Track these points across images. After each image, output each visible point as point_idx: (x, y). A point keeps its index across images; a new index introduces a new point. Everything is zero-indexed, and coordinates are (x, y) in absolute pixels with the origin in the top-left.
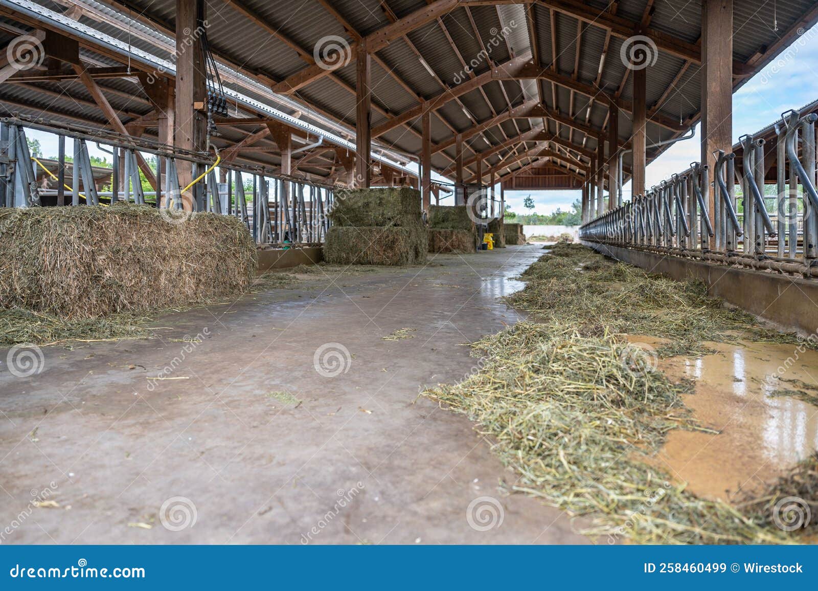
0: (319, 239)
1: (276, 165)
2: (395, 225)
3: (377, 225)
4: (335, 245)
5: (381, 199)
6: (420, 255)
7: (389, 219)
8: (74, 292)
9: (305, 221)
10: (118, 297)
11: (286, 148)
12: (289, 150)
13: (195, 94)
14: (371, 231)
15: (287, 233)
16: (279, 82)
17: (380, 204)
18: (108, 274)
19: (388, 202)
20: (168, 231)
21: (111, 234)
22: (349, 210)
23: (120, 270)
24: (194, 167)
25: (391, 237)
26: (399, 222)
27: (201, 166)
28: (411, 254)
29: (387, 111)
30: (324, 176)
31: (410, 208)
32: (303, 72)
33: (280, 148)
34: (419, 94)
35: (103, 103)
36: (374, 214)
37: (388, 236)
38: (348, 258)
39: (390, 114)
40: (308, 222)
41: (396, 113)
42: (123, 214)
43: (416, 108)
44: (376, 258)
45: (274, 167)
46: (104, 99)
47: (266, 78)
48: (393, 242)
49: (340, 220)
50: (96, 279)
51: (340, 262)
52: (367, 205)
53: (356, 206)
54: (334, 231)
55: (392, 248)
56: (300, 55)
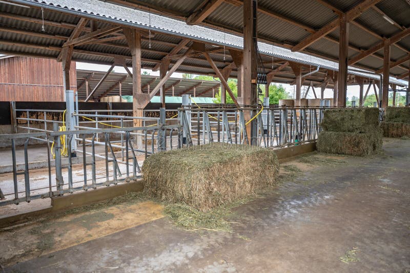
0: (314, 137)
1: (294, 78)
2: (360, 133)
3: (349, 131)
4: (323, 143)
5: (352, 116)
6: (377, 148)
7: (357, 129)
8: (203, 200)
9: (307, 129)
10: (219, 200)
11: (299, 75)
12: (301, 75)
13: (252, 75)
14: (345, 136)
15: (297, 136)
16: (294, 45)
17: (351, 119)
18: (215, 189)
19: (357, 118)
20: (239, 164)
21: (216, 172)
22: (333, 122)
23: (220, 186)
24: (251, 112)
25: (357, 140)
26: (363, 131)
27: (255, 111)
28: (371, 148)
29: (359, 48)
30: (321, 82)
31: (371, 120)
32: (308, 38)
33: (296, 75)
34: (382, 36)
35: (214, 67)
36: (347, 124)
37: (355, 139)
38: (330, 150)
39: (362, 50)
40: (309, 130)
41: (366, 48)
42: (221, 162)
43: (380, 44)
44: (347, 151)
45: (293, 80)
46: (215, 65)
47: (288, 45)
48: (359, 143)
49: (326, 128)
50: (211, 192)
51: (326, 152)
52: (343, 119)
53: (336, 119)
54: (323, 134)
55: (357, 147)
56: (306, 30)
